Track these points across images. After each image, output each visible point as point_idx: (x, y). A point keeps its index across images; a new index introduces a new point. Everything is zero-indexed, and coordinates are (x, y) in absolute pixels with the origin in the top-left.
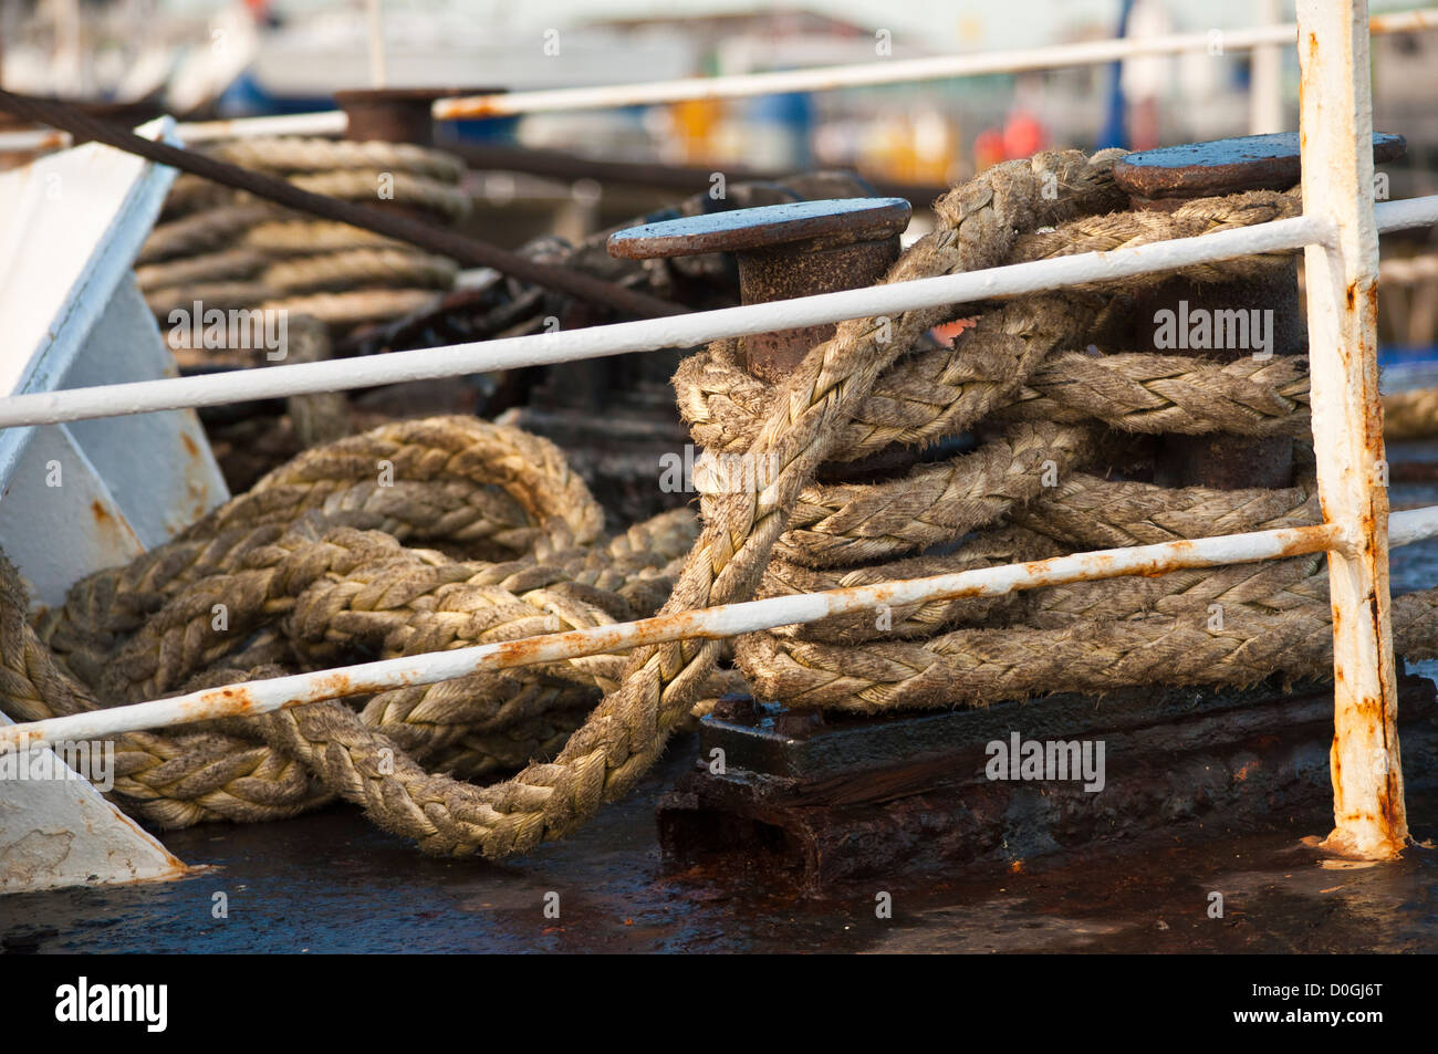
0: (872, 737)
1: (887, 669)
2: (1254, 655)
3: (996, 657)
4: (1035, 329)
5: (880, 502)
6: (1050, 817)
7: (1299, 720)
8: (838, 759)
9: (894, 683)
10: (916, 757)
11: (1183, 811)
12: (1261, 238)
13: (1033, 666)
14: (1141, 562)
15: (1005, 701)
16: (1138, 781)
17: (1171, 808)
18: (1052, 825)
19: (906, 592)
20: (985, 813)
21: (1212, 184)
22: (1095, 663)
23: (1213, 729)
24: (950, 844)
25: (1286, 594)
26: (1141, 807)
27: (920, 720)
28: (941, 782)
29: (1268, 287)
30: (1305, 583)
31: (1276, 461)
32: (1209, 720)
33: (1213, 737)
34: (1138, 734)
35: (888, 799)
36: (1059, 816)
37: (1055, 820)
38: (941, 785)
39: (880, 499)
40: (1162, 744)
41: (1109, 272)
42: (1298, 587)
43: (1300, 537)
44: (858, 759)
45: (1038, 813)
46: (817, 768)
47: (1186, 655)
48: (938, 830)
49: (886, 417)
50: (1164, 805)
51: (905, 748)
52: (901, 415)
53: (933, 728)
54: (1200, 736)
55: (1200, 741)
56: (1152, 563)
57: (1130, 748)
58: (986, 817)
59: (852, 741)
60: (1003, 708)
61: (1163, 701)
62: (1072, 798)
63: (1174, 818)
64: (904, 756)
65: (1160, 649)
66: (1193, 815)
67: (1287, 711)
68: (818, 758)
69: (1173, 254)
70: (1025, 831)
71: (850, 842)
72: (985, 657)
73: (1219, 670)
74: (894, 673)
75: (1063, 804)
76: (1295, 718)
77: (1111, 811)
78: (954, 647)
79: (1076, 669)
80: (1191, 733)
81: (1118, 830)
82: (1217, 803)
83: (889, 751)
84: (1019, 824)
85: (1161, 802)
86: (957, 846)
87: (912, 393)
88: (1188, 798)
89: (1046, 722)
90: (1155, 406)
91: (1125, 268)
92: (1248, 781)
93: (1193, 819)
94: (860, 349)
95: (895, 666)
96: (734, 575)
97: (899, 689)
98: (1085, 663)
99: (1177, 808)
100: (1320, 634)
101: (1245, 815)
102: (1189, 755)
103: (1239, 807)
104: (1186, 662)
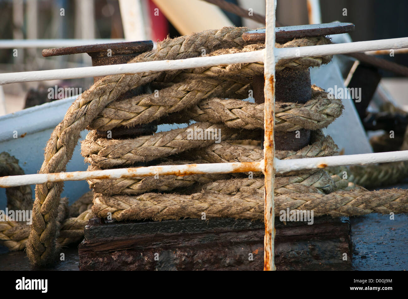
0: (116, 229)
1: (119, 205)
2: (260, 209)
3: (159, 203)
4: (190, 88)
5: (116, 146)
6: (175, 261)
7: (288, 234)
8: (102, 235)
9: (123, 210)
10: (133, 237)
11: (229, 263)
12: (233, 58)
13: (173, 207)
14: (174, 171)
15: (170, 219)
16: (212, 251)
17: (225, 262)
18: (176, 264)
19: (79, 176)
20: (148, 258)
21: (258, 39)
22: (198, 208)
23: (252, 235)
24: (133, 268)
25: (283, 189)
26: (212, 260)
27: (135, 224)
28: (139, 246)
29: (283, 78)
30: (291, 185)
31: (292, 141)
32: (251, 232)
33: (251, 238)
34: (221, 235)
35: (113, 250)
36: (179, 261)
37: (177, 262)
38: (138, 247)
39: (116, 145)
40: (231, 239)
41: (169, 67)
42: (288, 186)
43: (242, 165)
44: (110, 236)
45: (171, 259)
46: (93, 238)
47: (233, 207)
48: (129, 263)
49: (110, 116)
50: (223, 260)
51: (129, 233)
52: (116, 115)
53: (141, 227)
54: (246, 237)
55: (246, 239)
56: (178, 171)
57: (217, 240)
58: (148, 259)
59: (107, 229)
60: (169, 222)
61: (236, 224)
62: (184, 255)
63: (226, 265)
64: (129, 236)
65: (223, 205)
66: (235, 265)
67: (283, 231)
68: (93, 235)
69: (195, 62)
70: (166, 265)
71: (91, 264)
72: (156, 203)
73: (248, 214)
74: (122, 206)
75: (181, 257)
76: (286, 234)
77: (200, 261)
78: (144, 199)
79: (190, 209)
80: (243, 236)
81: (203, 268)
82: (245, 261)
83: (123, 234)
84: (163, 263)
85: (221, 259)
86: (135, 269)
87: (121, 107)
88: (233, 259)
89: (187, 228)
90: (233, 118)
91: (175, 66)
92: (258, 254)
93: (234, 266)
94: (95, 91)
95: (122, 204)
96: (48, 168)
97: (123, 212)
98: (194, 208)
99: (228, 262)
100: (287, 204)
101: (256, 267)
102: (238, 244)
103: (254, 263)
104: (233, 210)
